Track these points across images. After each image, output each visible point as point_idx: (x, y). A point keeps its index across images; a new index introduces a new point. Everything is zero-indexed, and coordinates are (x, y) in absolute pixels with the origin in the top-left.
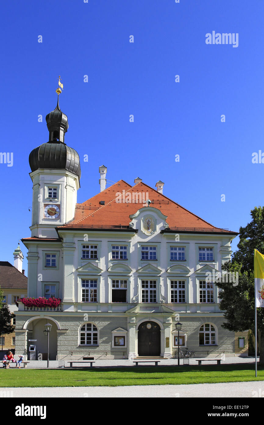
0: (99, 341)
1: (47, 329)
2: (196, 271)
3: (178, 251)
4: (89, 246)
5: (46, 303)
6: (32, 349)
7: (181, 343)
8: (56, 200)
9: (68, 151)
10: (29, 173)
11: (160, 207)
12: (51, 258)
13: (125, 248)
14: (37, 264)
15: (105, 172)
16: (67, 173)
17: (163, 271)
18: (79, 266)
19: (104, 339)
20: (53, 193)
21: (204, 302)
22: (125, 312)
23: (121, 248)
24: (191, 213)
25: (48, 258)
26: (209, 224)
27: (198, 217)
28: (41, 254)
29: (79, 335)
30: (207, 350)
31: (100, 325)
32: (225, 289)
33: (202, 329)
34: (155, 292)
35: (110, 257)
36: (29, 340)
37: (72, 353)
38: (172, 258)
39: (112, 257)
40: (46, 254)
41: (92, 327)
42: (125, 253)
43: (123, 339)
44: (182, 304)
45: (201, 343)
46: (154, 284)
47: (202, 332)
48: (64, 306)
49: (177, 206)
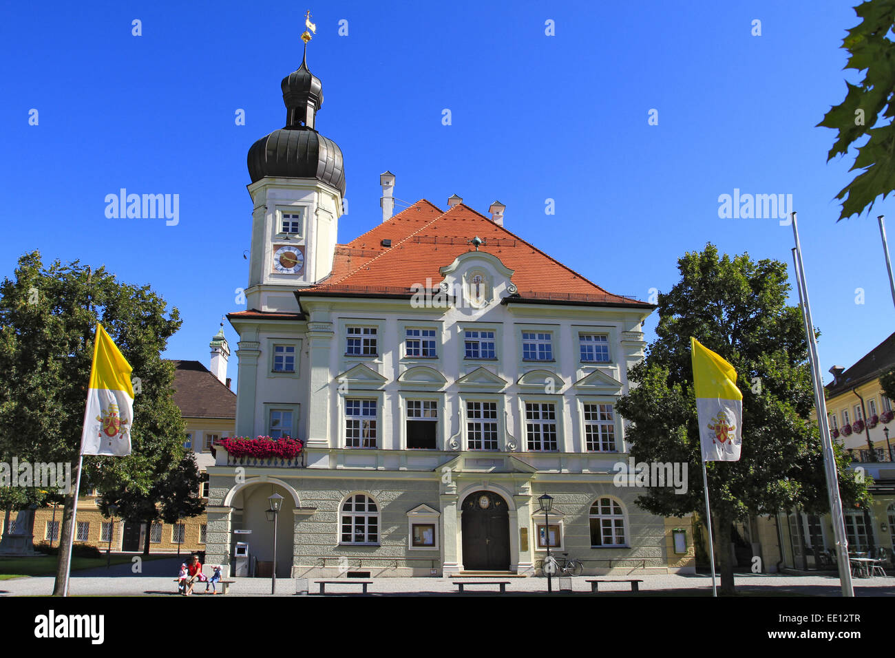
0: (382, 534)
1: (274, 506)
2: (575, 383)
3: (537, 342)
4: (360, 329)
5: (272, 448)
6: (241, 551)
7: (552, 541)
8: (297, 236)
9: (321, 145)
10: (247, 186)
11: (500, 252)
12: (284, 354)
13: (433, 334)
14: (257, 365)
15: (392, 183)
16: (318, 186)
17: (510, 382)
18: (341, 370)
19: (391, 530)
20: (290, 224)
21: (595, 450)
22: (434, 471)
23: (425, 333)
24: (560, 265)
25: (279, 354)
26: (596, 287)
27: (574, 273)
28: (266, 347)
29: (338, 521)
30: (609, 557)
31: (383, 498)
32: (638, 420)
33: (594, 511)
34: (494, 426)
35: (403, 352)
36: (236, 532)
37: (323, 561)
38: (526, 355)
39: (405, 353)
40: (274, 345)
41: (366, 504)
42: (433, 344)
43: (430, 530)
44: (550, 454)
45: (595, 541)
46: (492, 410)
47: (595, 516)
48: (309, 457)
49: (532, 250)
